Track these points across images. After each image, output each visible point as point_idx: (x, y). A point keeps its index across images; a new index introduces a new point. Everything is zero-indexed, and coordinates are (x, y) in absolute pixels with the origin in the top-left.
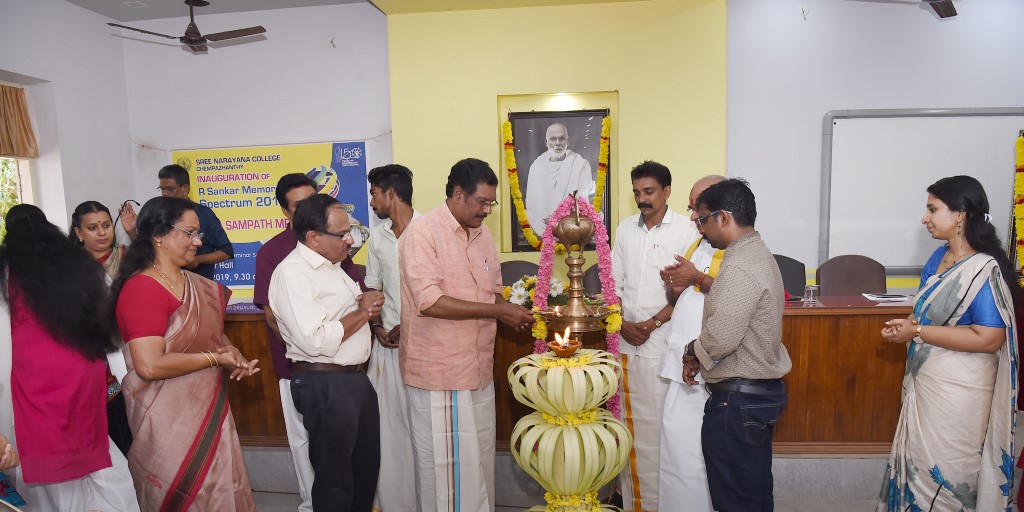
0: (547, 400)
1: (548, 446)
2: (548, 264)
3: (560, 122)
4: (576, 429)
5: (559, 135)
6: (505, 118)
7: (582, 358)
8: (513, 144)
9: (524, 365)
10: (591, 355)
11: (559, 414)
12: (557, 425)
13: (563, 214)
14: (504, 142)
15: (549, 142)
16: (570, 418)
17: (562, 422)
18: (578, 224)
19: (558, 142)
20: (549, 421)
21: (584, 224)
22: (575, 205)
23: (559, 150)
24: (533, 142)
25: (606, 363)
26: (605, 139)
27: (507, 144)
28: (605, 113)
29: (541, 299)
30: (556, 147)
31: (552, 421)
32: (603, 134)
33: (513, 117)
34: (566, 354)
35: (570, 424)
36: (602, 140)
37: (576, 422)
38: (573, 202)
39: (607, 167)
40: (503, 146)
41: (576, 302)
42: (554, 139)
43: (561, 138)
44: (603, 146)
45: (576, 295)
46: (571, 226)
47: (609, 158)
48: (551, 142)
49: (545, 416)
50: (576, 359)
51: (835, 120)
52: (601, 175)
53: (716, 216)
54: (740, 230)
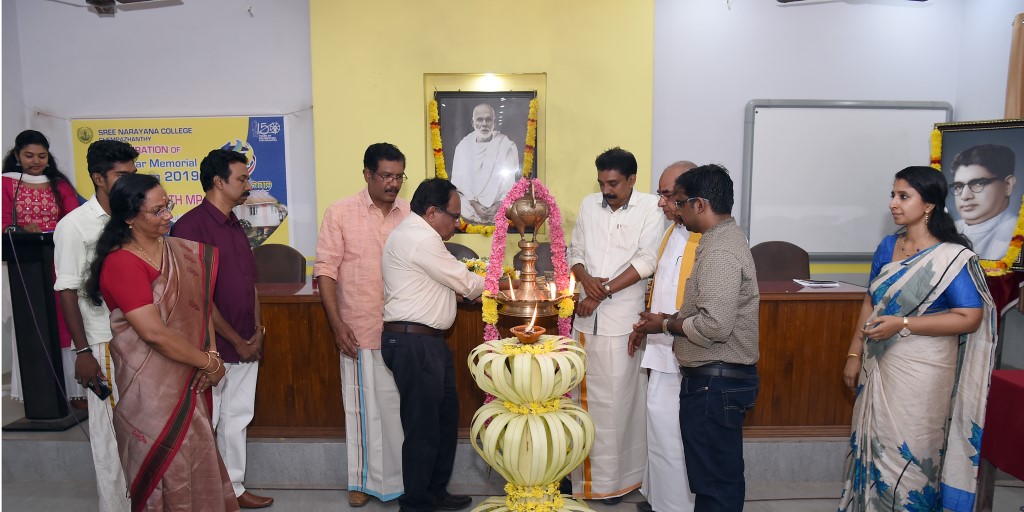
0: (515, 390)
1: (514, 435)
2: (500, 247)
3: (486, 103)
4: (542, 418)
5: (486, 116)
6: (430, 97)
7: (547, 345)
8: (439, 124)
9: (484, 353)
10: (551, 341)
11: (522, 403)
12: (520, 414)
13: (517, 196)
14: (429, 121)
15: (475, 122)
16: (534, 407)
17: (526, 411)
18: (533, 206)
19: (484, 123)
20: (511, 409)
21: (539, 207)
22: (530, 186)
23: (485, 131)
24: (458, 123)
25: (566, 349)
26: (533, 121)
27: (433, 123)
28: (532, 95)
29: (493, 282)
30: (482, 128)
31: (515, 409)
32: (530, 116)
33: (440, 96)
34: (531, 340)
35: (534, 412)
36: (530, 122)
37: (541, 410)
38: (528, 184)
39: (534, 150)
40: (429, 125)
41: (528, 287)
42: (480, 119)
43: (488, 119)
44: (530, 128)
45: (528, 278)
46: (526, 208)
47: (536, 141)
48: (477, 123)
49: (507, 405)
50: (541, 346)
51: (757, 109)
52: (528, 157)
53: (693, 202)
54: (717, 217)
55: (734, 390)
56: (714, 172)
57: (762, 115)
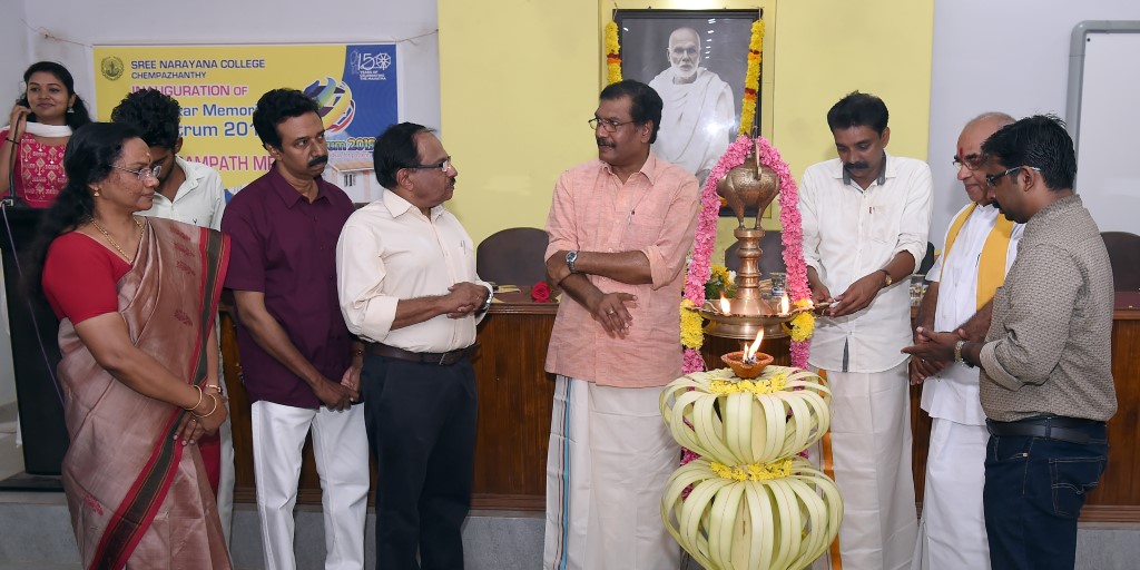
0: (727, 446)
1: (725, 511)
2: (708, 236)
3: (689, 26)
4: (767, 487)
5: (688, 44)
6: (608, 18)
7: (774, 380)
8: (619, 56)
9: (681, 392)
10: (781, 374)
11: (737, 465)
12: (736, 481)
13: (735, 162)
14: (605, 53)
15: (672, 55)
16: (754, 470)
17: (743, 477)
18: (757, 177)
19: (685, 55)
20: (721, 473)
21: (766, 178)
22: (753, 148)
23: (686, 67)
24: (648, 53)
25: (803, 388)
26: (756, 52)
27: (611, 56)
28: (755, 14)
29: (696, 288)
30: (682, 63)
31: (727, 474)
32: (753, 46)
33: (621, 16)
34: (751, 373)
35: (754, 478)
36: (751, 55)
37: (765, 476)
38: (750, 144)
39: (757, 95)
40: (605, 58)
41: (748, 295)
42: (679, 50)
43: (691, 50)
44: (752, 63)
45: (749, 283)
46: (746, 179)
47: (760, 81)
48: (675, 55)
49: (716, 467)
50: (766, 382)
51: (1089, 36)
52: (749, 105)
53: (1014, 175)
54: (1053, 194)
55: (1069, 460)
56: (1043, 126)
57: (1096, 43)
